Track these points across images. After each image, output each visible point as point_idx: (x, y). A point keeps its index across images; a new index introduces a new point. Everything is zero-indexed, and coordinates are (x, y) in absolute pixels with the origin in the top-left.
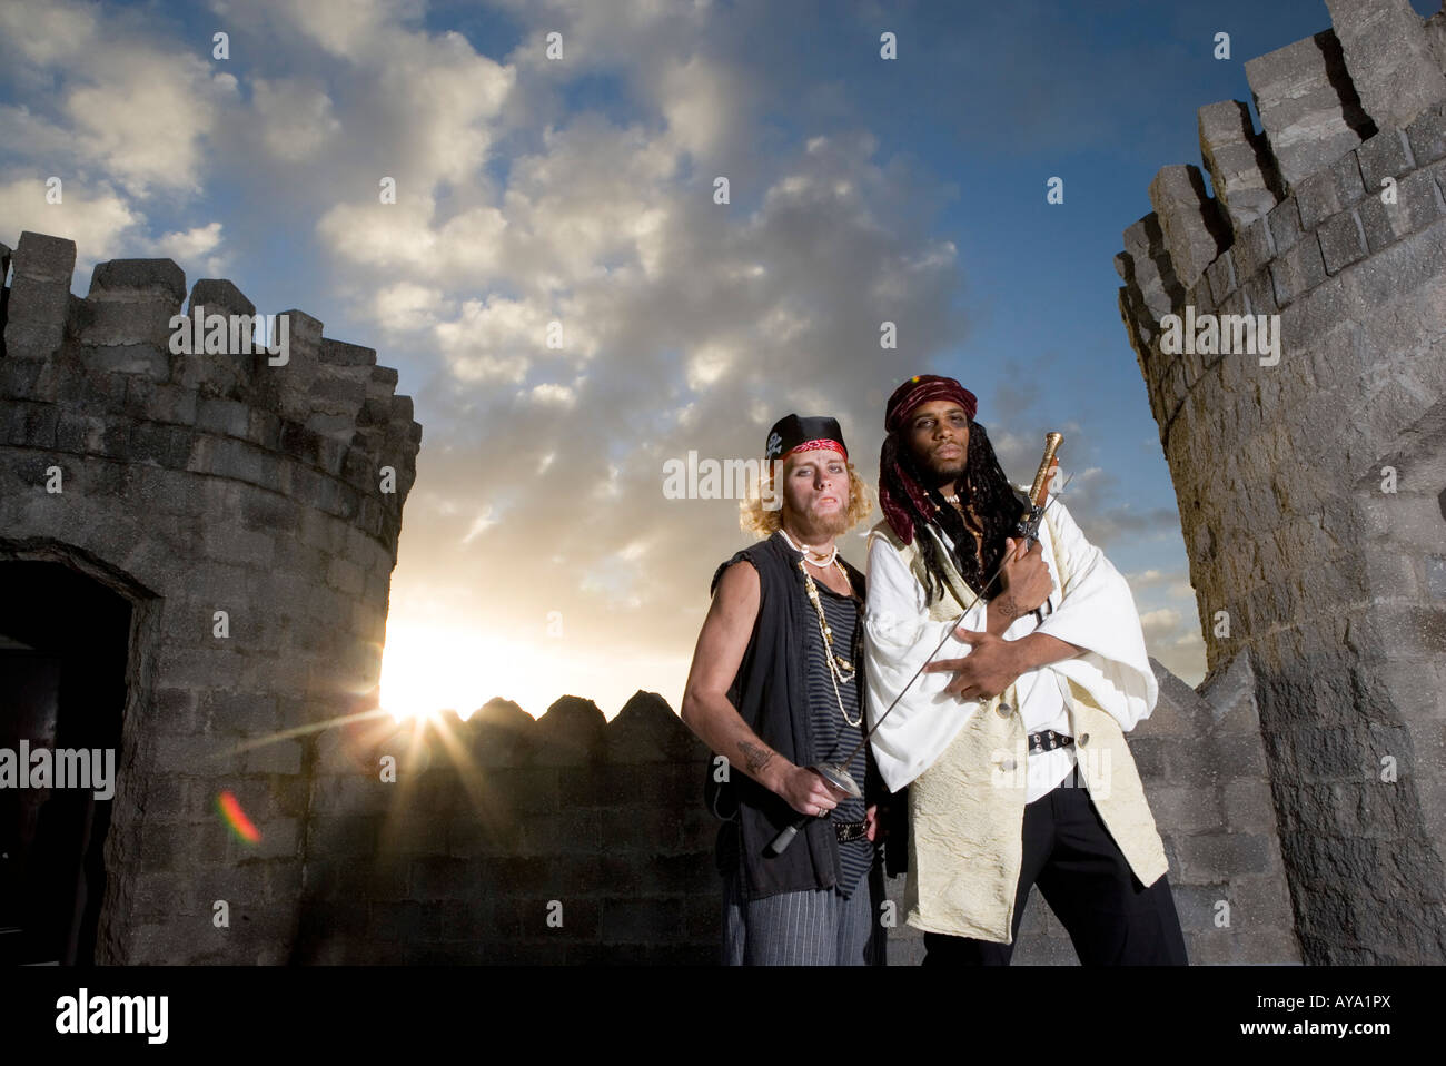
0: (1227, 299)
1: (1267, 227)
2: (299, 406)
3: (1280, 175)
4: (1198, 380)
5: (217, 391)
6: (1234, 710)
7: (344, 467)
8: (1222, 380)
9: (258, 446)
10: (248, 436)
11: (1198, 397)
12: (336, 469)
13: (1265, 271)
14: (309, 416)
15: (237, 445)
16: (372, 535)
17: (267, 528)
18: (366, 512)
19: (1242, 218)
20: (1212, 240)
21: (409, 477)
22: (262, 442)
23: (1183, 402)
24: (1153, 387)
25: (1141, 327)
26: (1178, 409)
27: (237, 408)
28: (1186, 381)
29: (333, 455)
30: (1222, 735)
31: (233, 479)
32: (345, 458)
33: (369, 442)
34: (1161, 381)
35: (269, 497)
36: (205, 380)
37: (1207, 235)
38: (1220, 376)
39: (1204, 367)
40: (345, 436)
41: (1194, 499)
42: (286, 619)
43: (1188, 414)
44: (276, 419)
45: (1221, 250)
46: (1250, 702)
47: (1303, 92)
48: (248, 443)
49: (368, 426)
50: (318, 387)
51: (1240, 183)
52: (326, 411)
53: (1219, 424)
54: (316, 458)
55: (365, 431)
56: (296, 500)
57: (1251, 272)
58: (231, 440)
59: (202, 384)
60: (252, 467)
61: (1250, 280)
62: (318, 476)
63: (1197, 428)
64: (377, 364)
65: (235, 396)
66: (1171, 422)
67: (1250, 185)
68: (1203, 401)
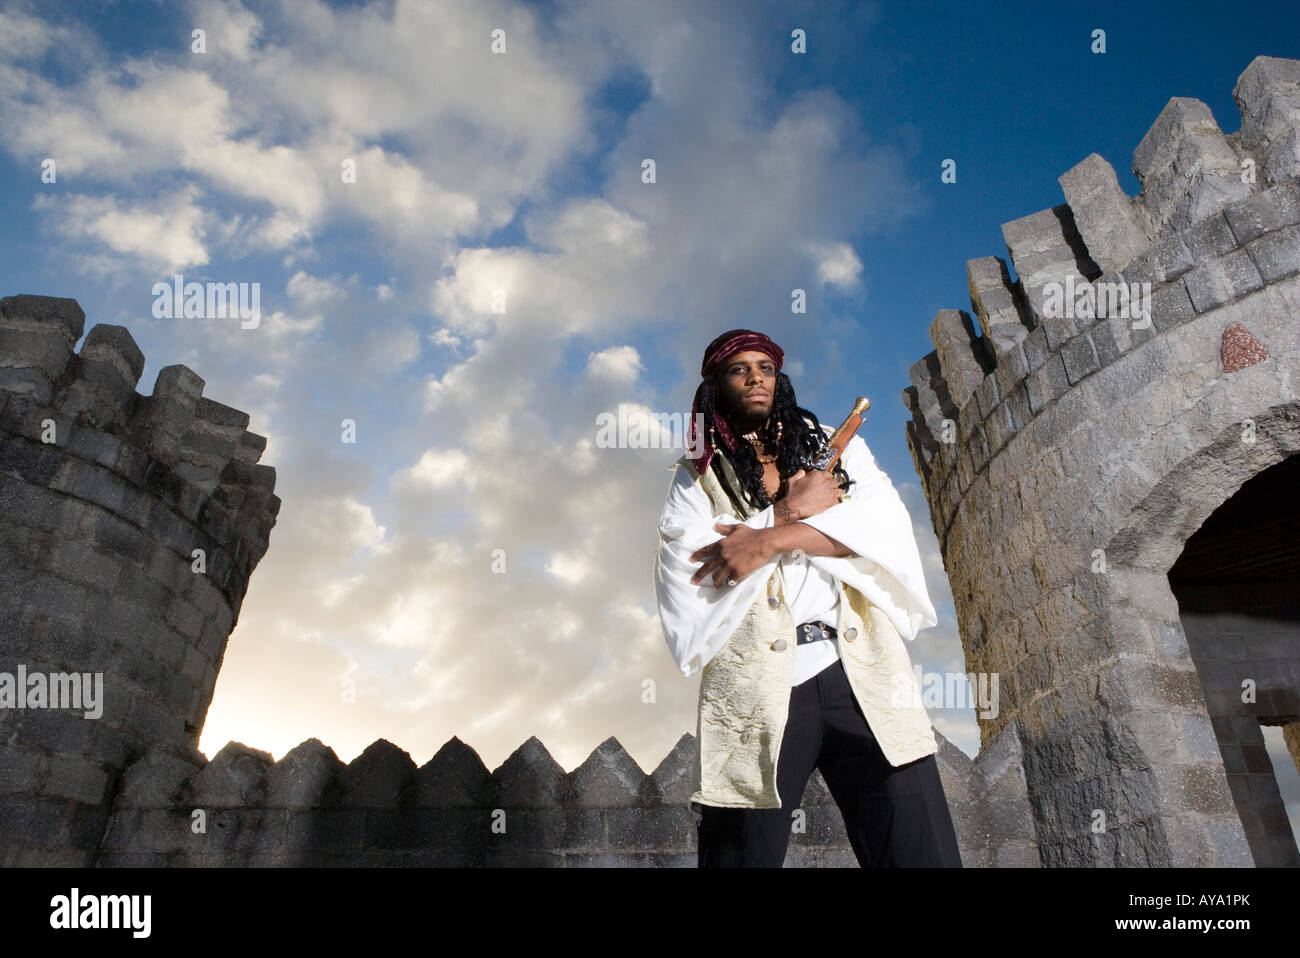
0: (992, 411)
1: (1022, 350)
2: (169, 449)
3: (1032, 310)
4: (971, 485)
5: (93, 422)
6: (1005, 777)
7: (201, 514)
8: (989, 482)
9: (123, 477)
10: (115, 466)
11: (970, 500)
12: (194, 514)
13: (1022, 386)
14: (176, 464)
15: (102, 473)
16: (218, 585)
17: (117, 554)
18: (216, 562)
19: (1003, 346)
20: (980, 369)
21: (261, 544)
22: (127, 475)
23: (958, 508)
24: (933, 500)
25: (923, 449)
26: (954, 514)
27: (109, 439)
28: (959, 486)
29: (193, 501)
30: (994, 800)
31: (92, 503)
32: (204, 507)
33: (230, 498)
34: (940, 493)
35: (124, 527)
36: (85, 409)
37: (975, 365)
38: (988, 480)
39: (975, 473)
40: (208, 486)
41: (967, 593)
42: (117, 645)
43: (963, 518)
44: (145, 456)
45: (986, 375)
46: (1018, 769)
47: (1047, 248)
48: (114, 473)
49: (231, 484)
50: (189, 439)
51: (1001, 318)
52: (194, 462)
53: (988, 520)
54: (177, 499)
55: (228, 488)
56: (150, 534)
57: (1011, 387)
58: (98, 467)
59: (81, 413)
60: (113, 496)
61: (1010, 395)
62: (174, 517)
63: (970, 526)
64: (248, 430)
65: (110, 429)
66: (948, 529)
67: (1008, 320)
68: (974, 502)
